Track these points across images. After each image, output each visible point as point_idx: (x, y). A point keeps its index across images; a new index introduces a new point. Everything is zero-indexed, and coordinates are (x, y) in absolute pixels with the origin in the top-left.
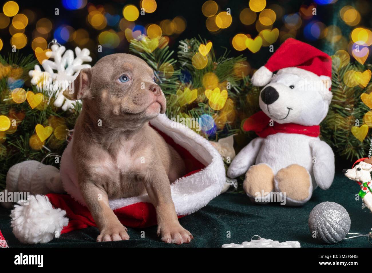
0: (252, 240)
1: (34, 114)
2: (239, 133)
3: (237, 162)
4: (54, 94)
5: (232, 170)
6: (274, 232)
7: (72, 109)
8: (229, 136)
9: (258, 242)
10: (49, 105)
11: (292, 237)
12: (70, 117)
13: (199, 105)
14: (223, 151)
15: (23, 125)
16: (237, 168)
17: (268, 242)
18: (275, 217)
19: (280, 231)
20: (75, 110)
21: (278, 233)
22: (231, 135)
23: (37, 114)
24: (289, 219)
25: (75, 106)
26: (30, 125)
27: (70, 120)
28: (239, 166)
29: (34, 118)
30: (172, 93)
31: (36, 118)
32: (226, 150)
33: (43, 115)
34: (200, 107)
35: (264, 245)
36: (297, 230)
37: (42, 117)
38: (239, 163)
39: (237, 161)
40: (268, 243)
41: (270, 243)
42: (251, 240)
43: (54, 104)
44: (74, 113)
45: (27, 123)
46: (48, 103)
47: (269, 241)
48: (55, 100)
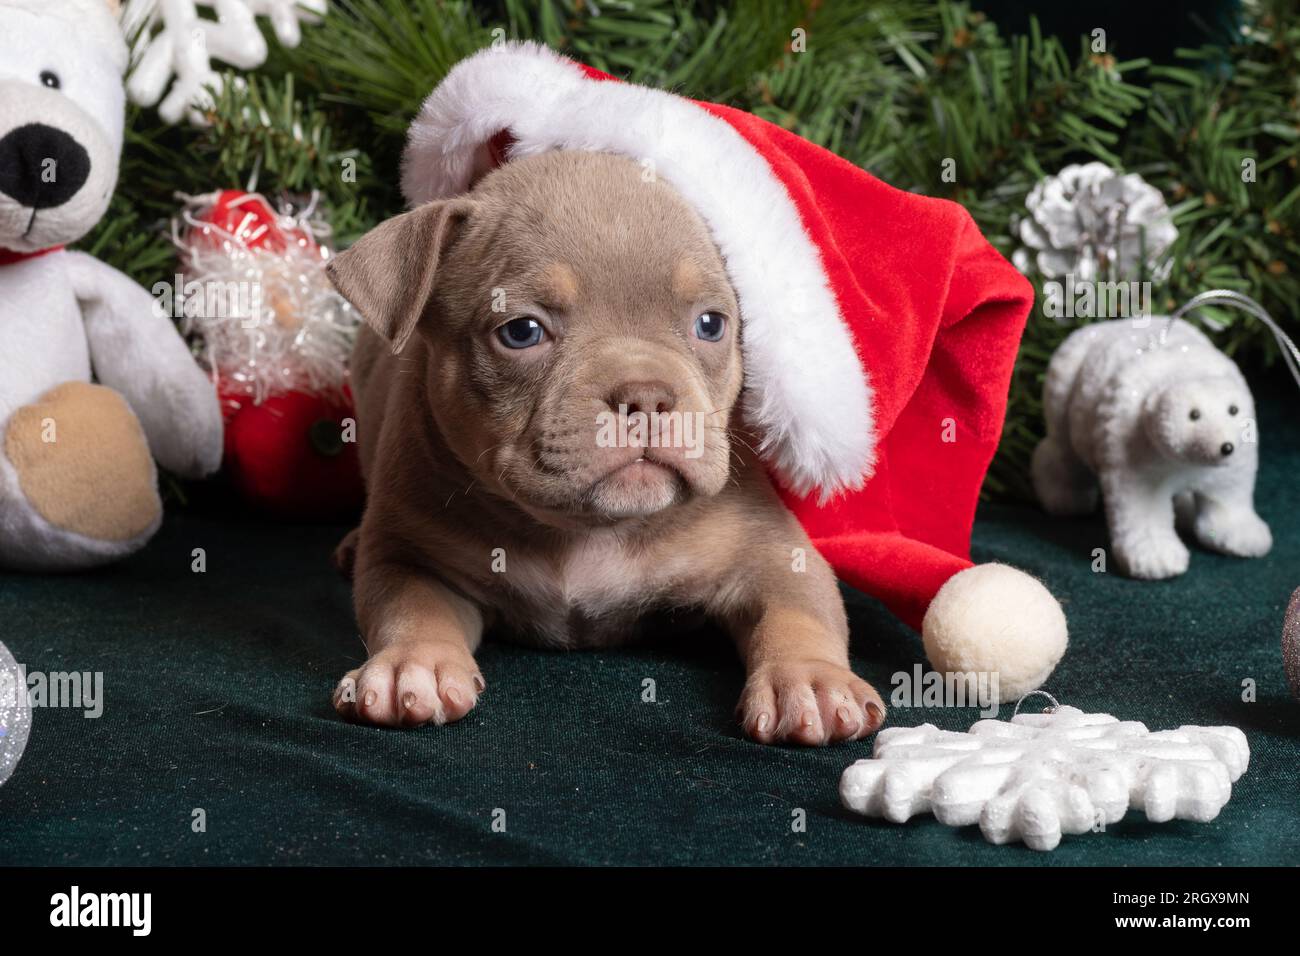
0: (1021, 715)
6: (1110, 681)
7: (205, 113)
9: (1048, 725)
11: (1197, 704)
12: (191, 147)
17: (1098, 725)
18: (1107, 613)
19: (1135, 677)
20: (218, 114)
21: (1130, 684)
24: (1172, 624)
25: (216, 99)
27: (192, 161)
35: (1081, 741)
36: (1217, 673)
40: (1098, 733)
41: (1105, 729)
42: (1012, 716)
44: (213, 128)
47: (1099, 722)
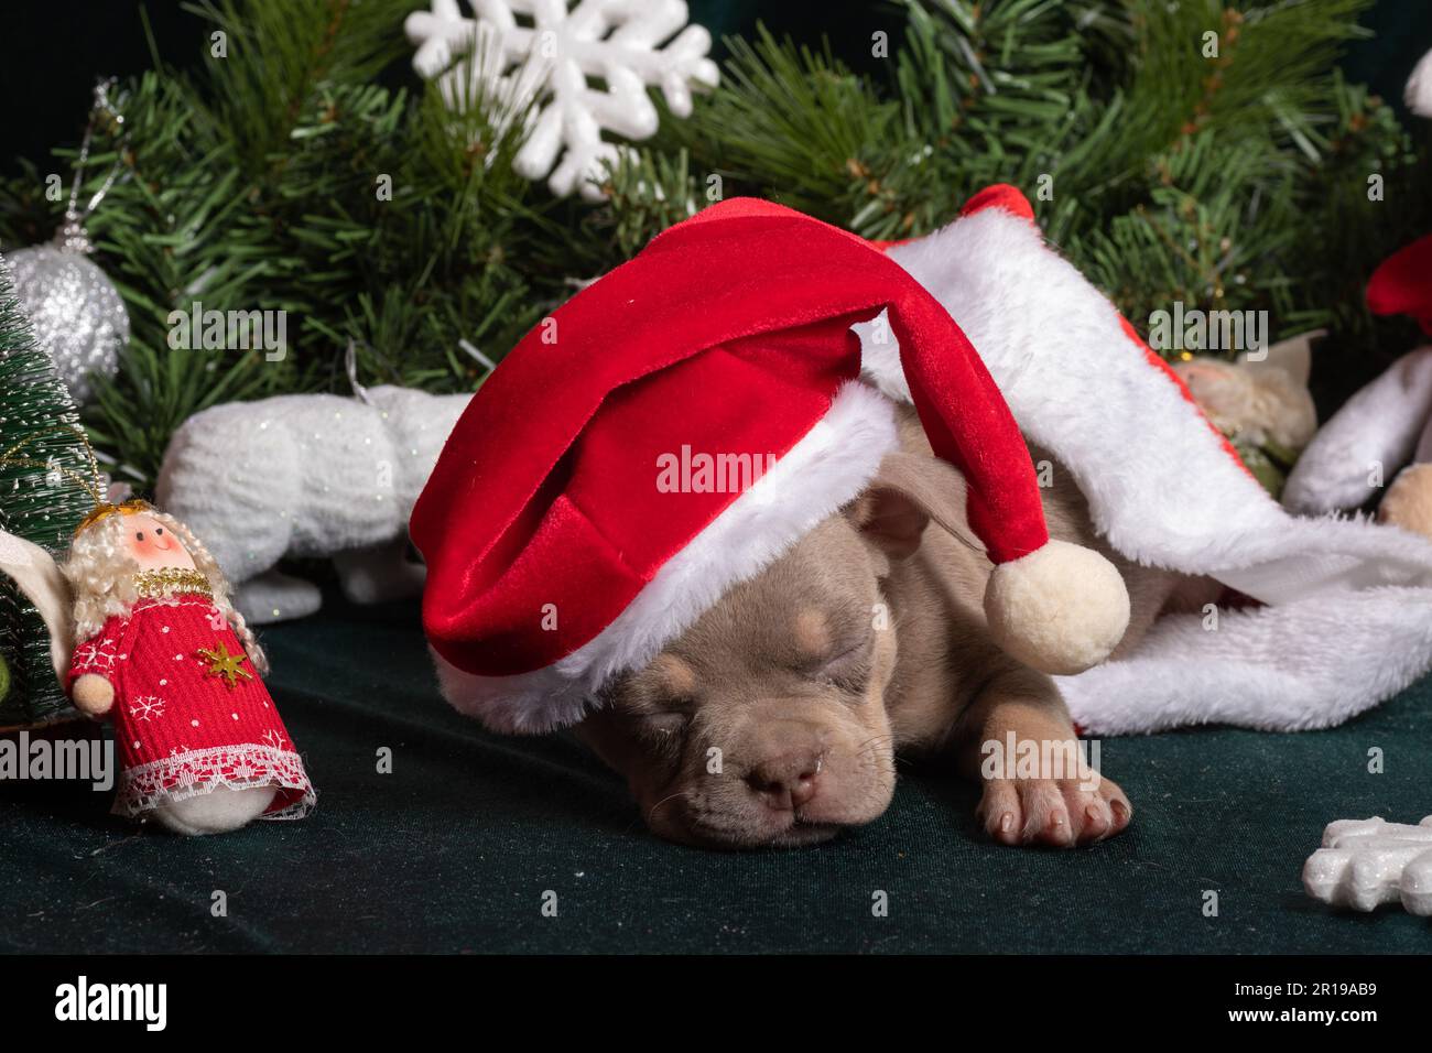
1: (428, 201)
2: (1329, 326)
3: (1333, 456)
4: (516, 118)
5: (1309, 490)
7: (600, 186)
8: (1287, 338)
10: (492, 169)
12: (582, 222)
13: (1159, 196)
14: (1261, 404)
15: (376, 251)
16: (1331, 478)
20: (614, 187)
22: (1298, 334)
23: (439, 202)
26: (405, 254)
27: (583, 237)
28: (1341, 470)
29: (427, 220)
30: (1034, 139)
31: (433, 222)
32: (1275, 400)
33: (464, 206)
34: (1161, 208)
37: (460, 217)
38: (1342, 460)
39: (1331, 448)
43: (515, 164)
44: (610, 201)
45: (392, 244)
46: (490, 158)
48: (521, 145)
